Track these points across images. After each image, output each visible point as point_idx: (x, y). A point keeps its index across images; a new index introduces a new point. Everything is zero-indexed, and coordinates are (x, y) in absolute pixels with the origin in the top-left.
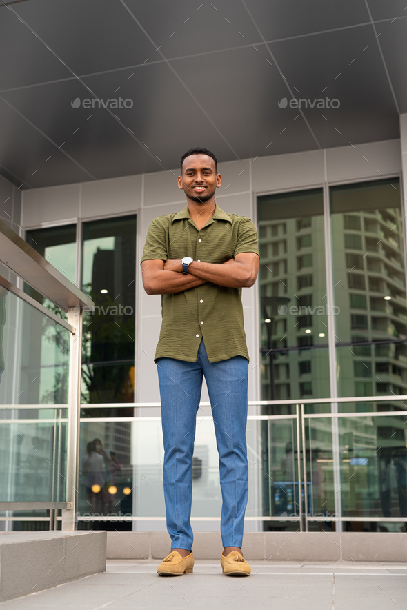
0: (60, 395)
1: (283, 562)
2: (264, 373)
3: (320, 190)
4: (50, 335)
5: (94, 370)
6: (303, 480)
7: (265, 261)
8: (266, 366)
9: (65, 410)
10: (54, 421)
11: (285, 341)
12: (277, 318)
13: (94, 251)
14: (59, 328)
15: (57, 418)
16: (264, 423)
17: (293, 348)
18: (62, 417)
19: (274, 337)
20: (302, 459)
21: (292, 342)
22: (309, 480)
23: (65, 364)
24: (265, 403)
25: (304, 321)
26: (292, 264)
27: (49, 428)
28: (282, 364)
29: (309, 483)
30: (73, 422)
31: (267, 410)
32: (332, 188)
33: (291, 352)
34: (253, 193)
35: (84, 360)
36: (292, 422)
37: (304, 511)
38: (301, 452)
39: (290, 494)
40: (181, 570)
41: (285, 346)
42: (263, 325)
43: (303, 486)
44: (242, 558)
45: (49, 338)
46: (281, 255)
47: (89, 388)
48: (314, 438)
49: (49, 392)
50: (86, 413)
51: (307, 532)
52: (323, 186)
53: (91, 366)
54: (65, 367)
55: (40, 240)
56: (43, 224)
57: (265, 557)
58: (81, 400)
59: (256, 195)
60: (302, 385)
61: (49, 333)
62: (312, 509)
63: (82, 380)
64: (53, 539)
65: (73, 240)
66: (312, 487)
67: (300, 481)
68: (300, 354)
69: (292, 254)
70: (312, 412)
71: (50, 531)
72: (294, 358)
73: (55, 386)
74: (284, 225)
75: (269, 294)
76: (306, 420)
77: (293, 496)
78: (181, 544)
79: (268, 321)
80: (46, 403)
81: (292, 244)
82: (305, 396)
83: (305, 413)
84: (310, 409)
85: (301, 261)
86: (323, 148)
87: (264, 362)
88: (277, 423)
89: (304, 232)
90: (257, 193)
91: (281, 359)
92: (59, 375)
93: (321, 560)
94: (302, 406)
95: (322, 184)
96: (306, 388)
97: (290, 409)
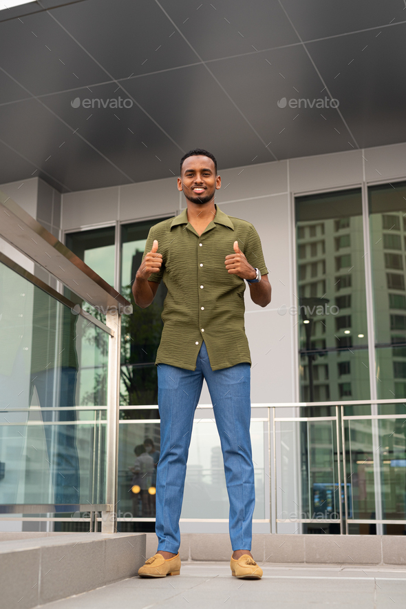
0: (99, 397)
1: (323, 565)
2: (303, 374)
3: (359, 190)
4: (91, 336)
5: (133, 371)
6: (342, 482)
7: (303, 261)
8: (304, 367)
9: (104, 411)
10: (94, 422)
11: (324, 342)
12: (315, 319)
13: (133, 253)
14: (98, 331)
15: (97, 420)
16: (304, 424)
17: (332, 350)
18: (102, 419)
19: (312, 338)
20: (341, 461)
21: (331, 343)
22: (349, 481)
23: (105, 366)
24: (305, 404)
25: (343, 322)
26: (331, 264)
27: (89, 429)
28: (321, 365)
29: (349, 484)
30: (112, 423)
31: (306, 412)
32: (369, 188)
33: (329, 353)
34: (291, 193)
35: (124, 362)
36: (332, 423)
37: (344, 513)
38: (341, 453)
39: (330, 496)
40: (163, 572)
41: (324, 347)
42: (301, 326)
43: (343, 487)
44: (254, 562)
45: (89, 340)
46: (320, 256)
47: (128, 389)
48: (354, 439)
49: (89, 394)
50: (126, 414)
51: (347, 535)
52: (362, 186)
53: (131, 367)
54: (105, 369)
55: (80, 242)
56: (82, 227)
57: (305, 560)
58: (120, 402)
59: (293, 196)
60: (341, 386)
61: (90, 334)
62: (352, 511)
63: (122, 381)
64: (93, 542)
65: (112, 243)
66: (351, 489)
67: (339, 483)
68: (339, 354)
69: (330, 254)
70: (352, 414)
71: (91, 533)
72: (333, 359)
73: (95, 388)
74: (323, 226)
75: (308, 295)
76: (346, 422)
77: (333, 498)
78: (166, 547)
79: (307, 322)
80: (87, 404)
81: (330, 244)
82: (344, 397)
83: (345, 415)
84: (349, 410)
85: (339, 262)
86: (361, 148)
87: (303, 363)
88: (316, 424)
89: (342, 232)
90: (295, 194)
91: (320, 360)
92: (99, 376)
93: (361, 564)
94: (342, 408)
95: (361, 184)
96: (345, 389)
97: (329, 411)
